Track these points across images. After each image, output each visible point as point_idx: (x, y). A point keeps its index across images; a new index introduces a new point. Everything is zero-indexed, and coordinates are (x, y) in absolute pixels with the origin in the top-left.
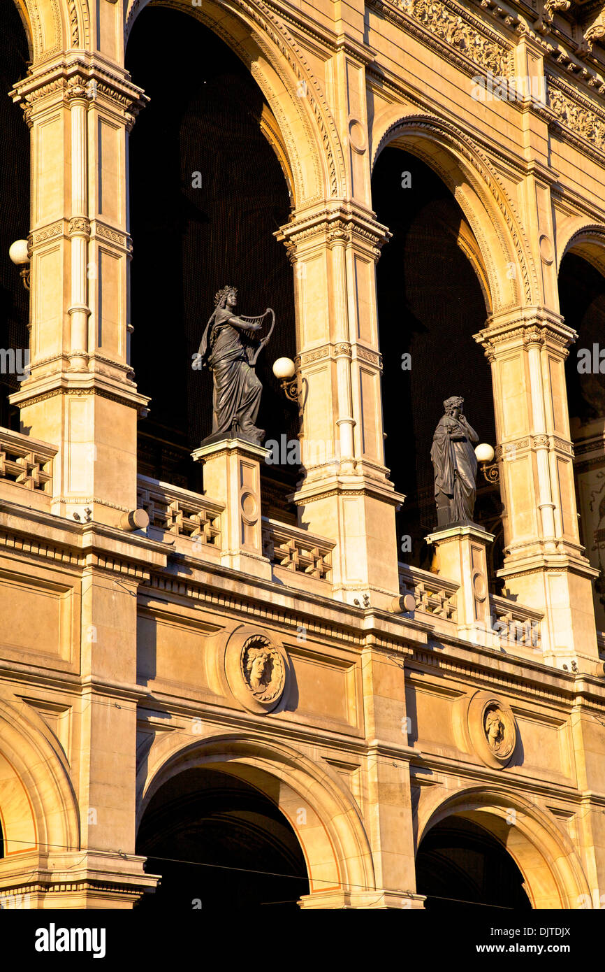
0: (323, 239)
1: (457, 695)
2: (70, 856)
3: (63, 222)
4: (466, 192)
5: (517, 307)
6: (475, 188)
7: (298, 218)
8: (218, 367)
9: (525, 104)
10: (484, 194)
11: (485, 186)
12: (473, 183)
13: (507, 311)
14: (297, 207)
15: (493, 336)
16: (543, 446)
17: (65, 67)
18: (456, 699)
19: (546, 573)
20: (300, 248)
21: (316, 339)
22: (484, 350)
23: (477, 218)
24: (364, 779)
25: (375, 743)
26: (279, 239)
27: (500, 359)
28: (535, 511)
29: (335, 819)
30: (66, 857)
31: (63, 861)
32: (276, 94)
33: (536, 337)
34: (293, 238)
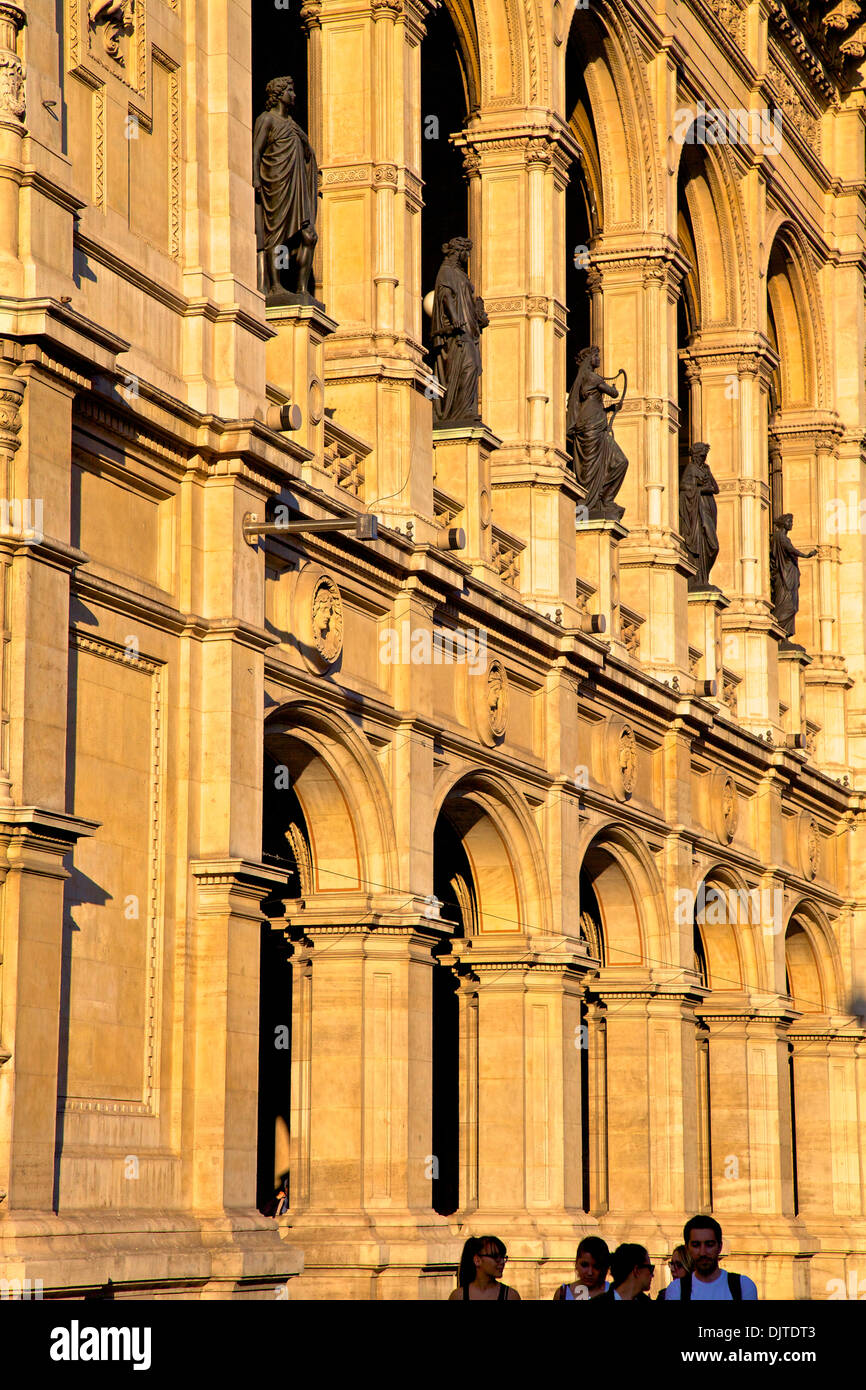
0: (638, 276)
1: (703, 771)
2: (549, 941)
3: (524, 299)
4: (699, 188)
5: (733, 328)
6: (713, 186)
7: (606, 244)
9: (757, 83)
10: (720, 194)
11: (723, 185)
12: (711, 181)
13: (720, 329)
14: (605, 229)
15: (702, 356)
16: (751, 493)
18: (702, 775)
19: (747, 634)
24: (665, 861)
25: (680, 828)
28: (738, 563)
29: (644, 901)
30: (545, 941)
31: (542, 944)
33: (752, 367)
34: (600, 266)
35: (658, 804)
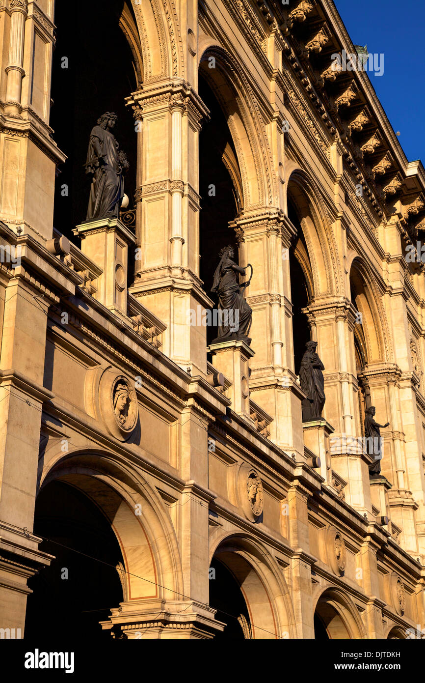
0: (264, 229)
1: (321, 526)
2: (180, 604)
3: (168, 182)
4: (308, 222)
5: (332, 295)
6: (315, 221)
7: (245, 215)
8: (225, 295)
9: (338, 179)
10: (319, 225)
11: (320, 220)
12: (314, 217)
13: (324, 297)
14: (245, 208)
15: (316, 311)
16: (346, 380)
17: (173, 86)
18: (320, 529)
19: (349, 458)
20: (246, 233)
21: (258, 290)
22: (307, 318)
23: (311, 239)
24: (291, 574)
25: (300, 550)
26: (232, 226)
27: (320, 325)
28: (341, 418)
29: (276, 599)
30: (176, 604)
31: (174, 607)
32: (240, 137)
33: (343, 314)
34: (242, 227)
35: (285, 535)
